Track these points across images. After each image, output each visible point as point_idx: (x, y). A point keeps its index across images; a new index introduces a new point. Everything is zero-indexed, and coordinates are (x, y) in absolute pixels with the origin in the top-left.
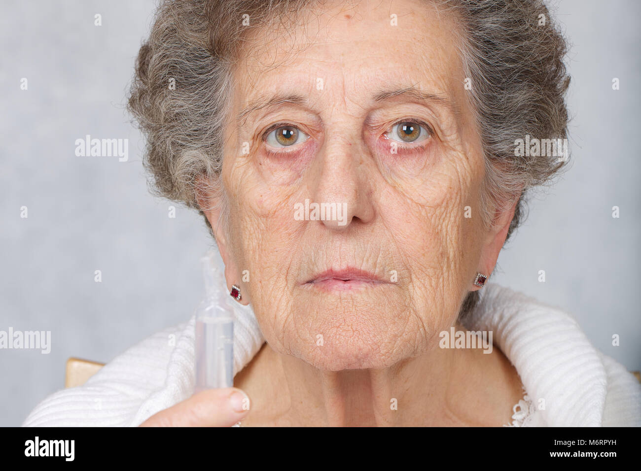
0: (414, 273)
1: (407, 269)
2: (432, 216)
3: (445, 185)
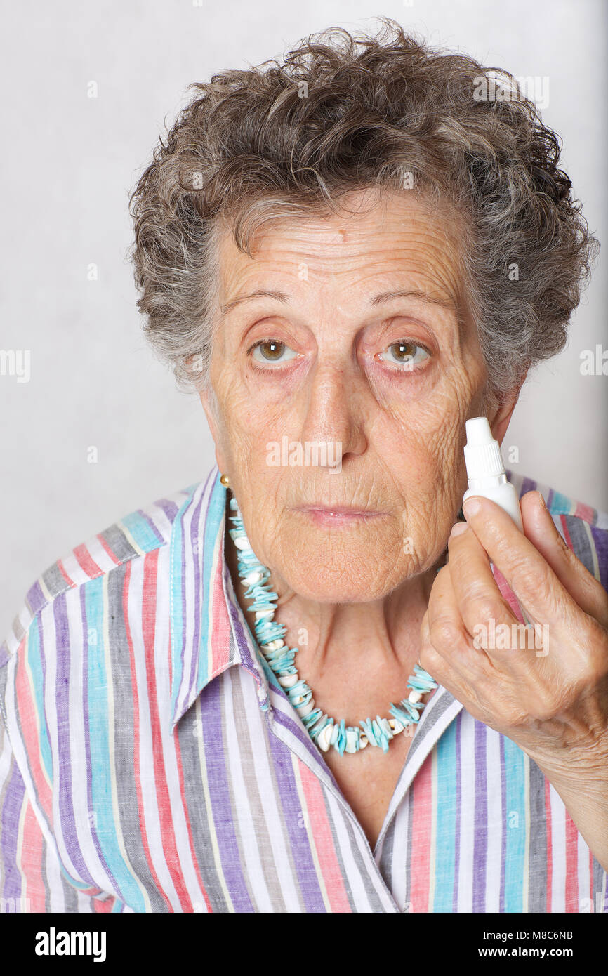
0: (409, 501)
1: (402, 497)
2: (429, 442)
3: (442, 409)
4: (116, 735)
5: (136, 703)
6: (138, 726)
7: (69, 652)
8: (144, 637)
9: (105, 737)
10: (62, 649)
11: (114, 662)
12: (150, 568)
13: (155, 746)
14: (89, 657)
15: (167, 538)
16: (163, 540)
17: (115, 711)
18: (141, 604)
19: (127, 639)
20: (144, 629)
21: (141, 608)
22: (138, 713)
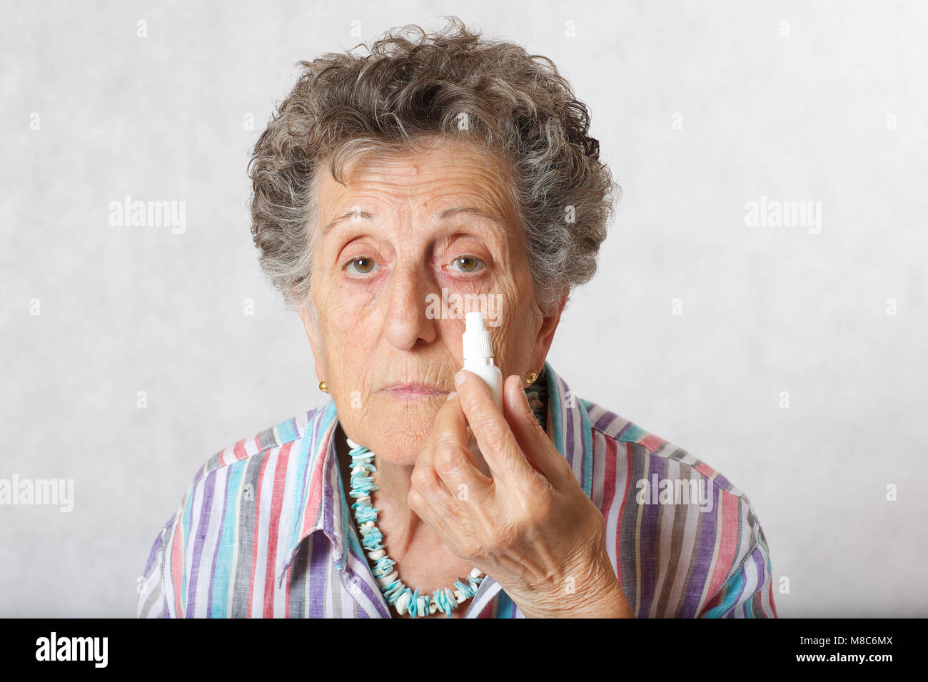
4: (236, 584)
5: (254, 560)
6: (253, 579)
7: (209, 516)
8: (272, 510)
9: (227, 586)
10: (204, 513)
11: (241, 526)
12: (283, 456)
13: (267, 597)
14: (225, 521)
15: (302, 434)
16: (298, 435)
17: (238, 565)
18: (273, 483)
19: (255, 510)
20: (272, 503)
21: (272, 486)
22: (255, 568)
